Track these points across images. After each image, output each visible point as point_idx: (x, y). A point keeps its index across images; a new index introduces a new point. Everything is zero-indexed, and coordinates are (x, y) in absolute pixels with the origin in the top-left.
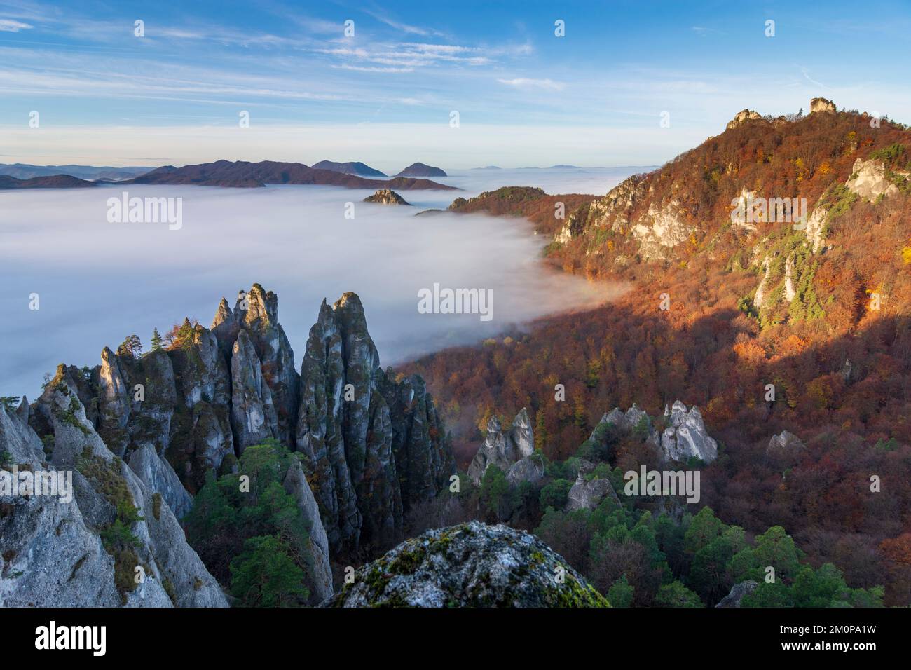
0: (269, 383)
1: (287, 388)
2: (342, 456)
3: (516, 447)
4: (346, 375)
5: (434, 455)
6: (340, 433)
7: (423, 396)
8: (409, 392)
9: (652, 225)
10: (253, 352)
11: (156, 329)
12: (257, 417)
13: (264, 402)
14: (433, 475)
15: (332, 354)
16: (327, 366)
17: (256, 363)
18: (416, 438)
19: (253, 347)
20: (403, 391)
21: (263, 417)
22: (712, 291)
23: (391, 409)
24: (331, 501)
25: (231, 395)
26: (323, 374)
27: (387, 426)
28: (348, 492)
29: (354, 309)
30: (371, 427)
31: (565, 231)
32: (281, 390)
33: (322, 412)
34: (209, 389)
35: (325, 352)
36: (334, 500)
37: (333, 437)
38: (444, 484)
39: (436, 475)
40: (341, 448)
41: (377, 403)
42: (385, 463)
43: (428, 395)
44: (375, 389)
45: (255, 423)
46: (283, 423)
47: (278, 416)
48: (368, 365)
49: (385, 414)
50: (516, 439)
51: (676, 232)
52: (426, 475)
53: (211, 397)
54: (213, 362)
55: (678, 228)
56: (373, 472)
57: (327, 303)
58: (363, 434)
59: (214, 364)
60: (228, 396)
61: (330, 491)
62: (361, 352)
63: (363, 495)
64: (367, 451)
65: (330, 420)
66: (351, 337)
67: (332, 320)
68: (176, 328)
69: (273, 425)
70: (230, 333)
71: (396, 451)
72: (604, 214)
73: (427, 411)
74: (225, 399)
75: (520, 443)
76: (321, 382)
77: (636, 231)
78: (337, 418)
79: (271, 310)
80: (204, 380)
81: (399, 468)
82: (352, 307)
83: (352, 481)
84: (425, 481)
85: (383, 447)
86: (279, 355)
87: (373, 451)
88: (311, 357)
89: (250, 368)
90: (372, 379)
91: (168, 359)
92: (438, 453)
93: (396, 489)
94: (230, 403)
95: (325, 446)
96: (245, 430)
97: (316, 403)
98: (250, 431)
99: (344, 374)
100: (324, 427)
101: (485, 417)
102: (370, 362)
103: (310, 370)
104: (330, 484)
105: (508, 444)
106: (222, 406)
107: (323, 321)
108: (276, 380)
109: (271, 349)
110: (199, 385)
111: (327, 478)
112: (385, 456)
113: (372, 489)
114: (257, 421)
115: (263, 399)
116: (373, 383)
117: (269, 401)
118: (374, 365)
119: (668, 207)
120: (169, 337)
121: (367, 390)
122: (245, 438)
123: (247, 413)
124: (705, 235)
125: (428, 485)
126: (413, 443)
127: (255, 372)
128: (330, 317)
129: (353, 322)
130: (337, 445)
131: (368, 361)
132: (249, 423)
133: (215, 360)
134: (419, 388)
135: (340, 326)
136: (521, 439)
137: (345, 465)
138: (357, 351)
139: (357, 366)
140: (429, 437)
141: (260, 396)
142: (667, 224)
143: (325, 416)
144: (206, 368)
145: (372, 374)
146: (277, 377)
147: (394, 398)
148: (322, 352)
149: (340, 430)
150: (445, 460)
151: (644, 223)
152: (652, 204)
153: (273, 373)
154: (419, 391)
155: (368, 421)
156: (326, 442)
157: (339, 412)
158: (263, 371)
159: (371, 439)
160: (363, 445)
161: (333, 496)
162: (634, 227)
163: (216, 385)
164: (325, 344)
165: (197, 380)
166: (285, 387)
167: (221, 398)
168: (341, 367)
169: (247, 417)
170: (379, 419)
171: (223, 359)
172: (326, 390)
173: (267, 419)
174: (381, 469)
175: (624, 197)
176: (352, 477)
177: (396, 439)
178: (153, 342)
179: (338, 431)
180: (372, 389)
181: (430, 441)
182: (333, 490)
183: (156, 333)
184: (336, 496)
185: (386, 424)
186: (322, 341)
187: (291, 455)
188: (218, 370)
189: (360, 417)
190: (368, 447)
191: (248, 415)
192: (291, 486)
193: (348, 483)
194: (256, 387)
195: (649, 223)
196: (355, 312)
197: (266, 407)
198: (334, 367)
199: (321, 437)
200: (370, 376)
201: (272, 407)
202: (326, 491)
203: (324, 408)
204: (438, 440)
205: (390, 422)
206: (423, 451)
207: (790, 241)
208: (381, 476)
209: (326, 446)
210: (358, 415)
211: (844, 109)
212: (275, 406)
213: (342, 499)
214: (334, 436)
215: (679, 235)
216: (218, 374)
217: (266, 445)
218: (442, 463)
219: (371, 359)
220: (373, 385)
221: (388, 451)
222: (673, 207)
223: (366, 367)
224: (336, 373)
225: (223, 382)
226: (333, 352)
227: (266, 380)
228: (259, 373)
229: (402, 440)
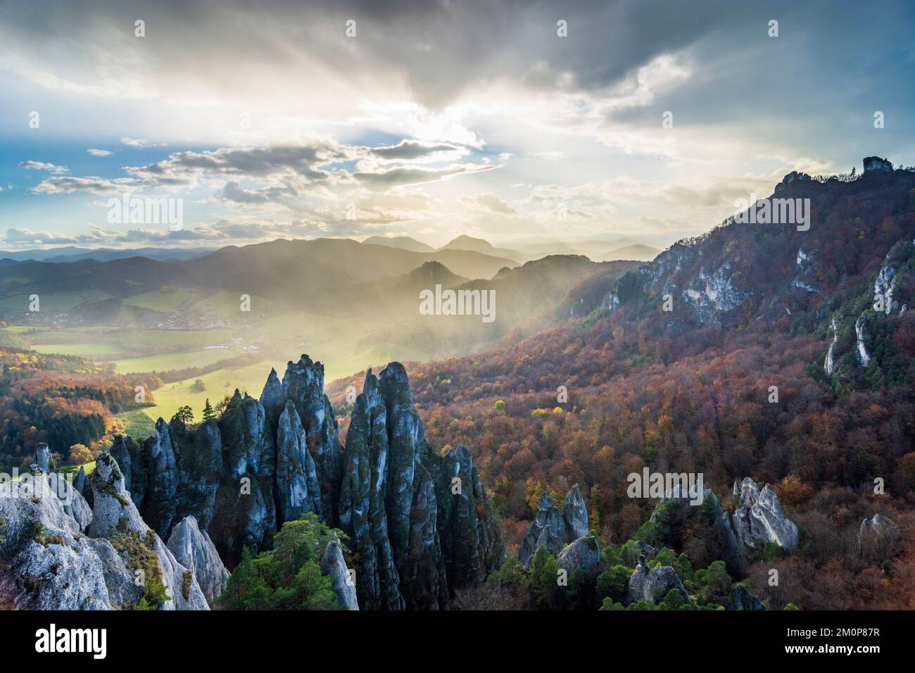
0: (313, 454)
1: (331, 460)
2: (385, 534)
3: (569, 528)
4: (390, 448)
5: (482, 535)
6: (384, 509)
7: (468, 471)
8: (455, 466)
9: (704, 290)
10: (299, 422)
11: (207, 400)
12: (301, 491)
13: (307, 474)
14: (480, 557)
15: (377, 425)
16: (371, 437)
17: (302, 434)
18: (462, 515)
19: (298, 418)
20: (448, 465)
21: (306, 491)
23: (436, 484)
24: (373, 584)
25: (276, 467)
26: (367, 446)
27: (432, 502)
28: (391, 573)
29: (399, 379)
30: (415, 503)
31: (613, 297)
32: (325, 462)
33: (366, 486)
34: (255, 461)
35: (369, 422)
36: (376, 583)
37: (376, 513)
38: (493, 568)
39: (483, 558)
40: (384, 525)
41: (421, 477)
42: (429, 543)
43: (474, 469)
44: (419, 462)
45: (298, 496)
46: (325, 497)
47: (321, 490)
48: (413, 437)
49: (430, 489)
50: (568, 519)
51: (730, 296)
52: (472, 557)
53: (256, 469)
54: (260, 433)
55: (732, 292)
56: (417, 551)
57: (373, 373)
58: (407, 511)
59: (260, 435)
60: (273, 468)
61: (372, 572)
62: (406, 423)
63: (406, 578)
64: (411, 529)
65: (374, 495)
66: (396, 408)
67: (377, 389)
68: (227, 399)
69: (316, 499)
70: (277, 404)
71: (442, 528)
72: (652, 279)
73: (474, 486)
74: (270, 471)
75: (573, 524)
76: (366, 455)
77: (688, 296)
78: (381, 493)
79: (318, 380)
80: (250, 452)
81: (444, 548)
82: (397, 377)
83: (395, 562)
84: (473, 565)
85: (428, 525)
86: (324, 426)
87: (417, 529)
88: (356, 428)
89: (295, 440)
90: (416, 452)
91: (217, 430)
92: (485, 533)
93: (441, 572)
94: (274, 476)
95: (367, 522)
96: (287, 504)
97: (359, 476)
98: (293, 505)
99: (388, 446)
100: (367, 502)
101: (535, 494)
102: (415, 434)
103: (354, 441)
104: (372, 564)
105: (561, 524)
106: (266, 478)
107: (368, 391)
108: (321, 451)
109: (317, 420)
110: (245, 456)
111: (369, 558)
112: (430, 535)
113: (415, 571)
114: (300, 494)
115: (307, 472)
116: (418, 455)
117: (313, 474)
118: (418, 436)
119: (720, 270)
120: (218, 408)
121: (411, 463)
122: (288, 512)
123: (291, 486)
124: (762, 298)
125: (475, 569)
126: (460, 521)
127: (300, 443)
128: (374, 387)
129: (398, 391)
130: (381, 522)
131: (412, 432)
132: (292, 496)
133: (262, 431)
134: (465, 461)
135: (385, 396)
136: (574, 518)
137: (387, 544)
138: (401, 422)
139: (401, 438)
140: (476, 515)
141: (304, 469)
142: (720, 288)
143: (368, 490)
144: (253, 439)
145: (416, 446)
146: (321, 449)
147: (439, 472)
148: (366, 423)
149: (383, 505)
150: (494, 540)
151: (696, 289)
152: (702, 268)
153: (317, 444)
154: (465, 464)
155: (412, 497)
156: (368, 518)
157: (382, 486)
158: (307, 443)
159: (415, 517)
160: (407, 523)
161: (375, 578)
162: (685, 292)
163: (261, 456)
164: (370, 415)
165: (243, 452)
166: (329, 459)
167: (266, 470)
168: (386, 438)
169: (290, 491)
170: (423, 494)
171: (270, 430)
172: (370, 462)
173: (310, 493)
174: (425, 549)
175: (672, 262)
176: (395, 558)
177: (441, 516)
178: (204, 413)
179: (380, 506)
180: (416, 463)
181: (477, 520)
182: (375, 572)
183: (207, 403)
184: (378, 579)
185: (431, 500)
186: (366, 411)
187: (329, 532)
188: (265, 441)
189: (403, 492)
190: (412, 524)
191: (291, 488)
192: (328, 568)
193: (391, 564)
194: (301, 458)
195: (700, 287)
196: (400, 382)
197: (309, 480)
198: (378, 438)
199: (364, 513)
200: (414, 448)
201: (315, 480)
202: (367, 572)
203: (367, 482)
204: (485, 518)
205: (435, 497)
206: (470, 530)
207: (858, 302)
208: (424, 557)
209: (369, 521)
210: (402, 489)
211: (901, 166)
212: (319, 479)
213: (385, 582)
214: (377, 512)
215: (734, 299)
216: (264, 445)
218: (490, 544)
219: (415, 430)
220: (417, 458)
221: (433, 530)
222: (725, 270)
223: (410, 439)
224: (380, 445)
225: (270, 454)
226: (378, 423)
227: (311, 452)
228: (304, 445)
229: (447, 517)
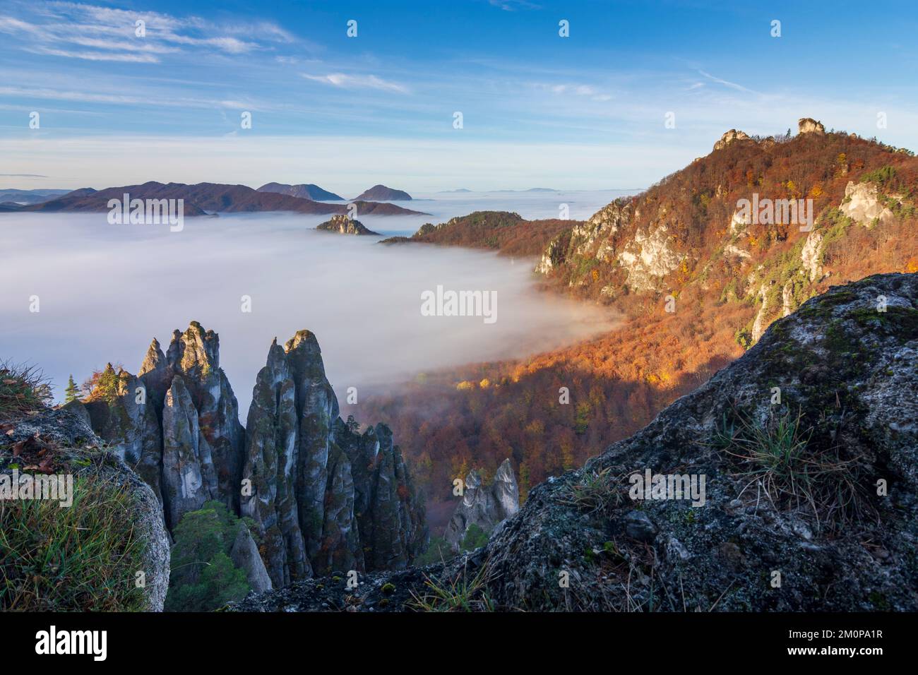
0: (208, 438)
1: (230, 444)
2: (296, 523)
3: (498, 505)
4: (300, 427)
5: (404, 519)
6: (293, 496)
7: (390, 450)
8: (374, 445)
9: (640, 253)
10: (189, 402)
11: (71, 377)
12: (194, 480)
13: (202, 461)
14: (402, 542)
15: (284, 402)
16: (278, 416)
17: (193, 415)
18: (382, 499)
19: (189, 396)
20: (366, 444)
21: (201, 479)
22: (707, 324)
23: (353, 466)
24: (282, 580)
25: (162, 454)
26: (273, 427)
27: (348, 486)
28: (302, 566)
29: (310, 350)
30: (329, 487)
31: (545, 260)
32: (222, 446)
33: (272, 471)
34: (135, 448)
35: (275, 400)
36: (285, 577)
37: (284, 501)
38: (416, 553)
39: (406, 542)
40: (294, 514)
41: (337, 459)
42: (346, 530)
43: (396, 448)
44: (334, 442)
45: (191, 486)
46: (224, 486)
47: (219, 478)
48: (326, 415)
49: (347, 472)
50: (498, 495)
51: (665, 260)
52: (394, 542)
53: (137, 456)
54: (140, 414)
55: (667, 256)
56: (332, 540)
57: (278, 343)
58: (321, 495)
59: (141, 418)
60: (158, 455)
61: (281, 566)
62: (318, 400)
63: (320, 570)
64: (325, 516)
65: (282, 480)
66: (306, 382)
67: (283, 362)
68: (96, 375)
69: (212, 488)
70: (161, 380)
71: (359, 515)
72: (587, 241)
73: (395, 467)
74: (154, 459)
75: (503, 500)
76: (271, 436)
77: (623, 259)
78: (289, 479)
79: (212, 352)
80: (130, 437)
81: (362, 535)
82: (307, 348)
83: (308, 553)
84: (394, 550)
85: (344, 511)
86: (221, 405)
87: (332, 516)
88: (259, 406)
89: (186, 421)
90: (330, 431)
91: (86, 412)
92: (408, 516)
93: (359, 560)
94: (161, 464)
95: (275, 511)
96: (178, 495)
97: (265, 461)
98: (184, 497)
99: (298, 426)
100: (273, 489)
101: (461, 472)
102: (328, 411)
103: (257, 421)
104: (280, 558)
105: (490, 501)
106: (150, 468)
107: (273, 364)
108: (217, 434)
109: (212, 398)
110: (123, 442)
111: (277, 551)
112: (347, 522)
113: (331, 561)
114: (193, 484)
115: (201, 458)
116: (332, 435)
117: (208, 460)
118: (333, 414)
119: (656, 233)
120: (88, 386)
121: (325, 444)
122: (178, 505)
123: (181, 474)
124: (696, 263)
125: (397, 555)
126: (380, 505)
127: (191, 426)
128: (280, 359)
129: (309, 364)
130: (290, 510)
131: (326, 409)
132: (183, 487)
133: (143, 412)
134: (385, 440)
135: (293, 370)
136: (505, 495)
137: (298, 534)
138: (312, 398)
139: (312, 416)
140: (398, 497)
141: (198, 455)
142: (655, 251)
143: (275, 475)
144: (132, 423)
145: (331, 424)
146: (217, 431)
147: (357, 452)
148: (272, 400)
149: (292, 492)
150: (417, 523)
151: (631, 251)
152: (638, 230)
153: (213, 426)
154: (386, 443)
155: (326, 481)
156: (276, 507)
157: (291, 471)
158: (200, 424)
159: (329, 503)
160: (321, 508)
161: (284, 572)
162: (620, 255)
163: (144, 442)
164: (275, 391)
165: (120, 437)
166: (228, 443)
167: (150, 457)
168: (294, 417)
169: (181, 480)
170: (339, 478)
171: (153, 411)
172: (276, 444)
173: (205, 482)
174: (341, 537)
175: (608, 222)
176: (307, 548)
177: (358, 501)
178: (67, 393)
179: (289, 493)
180: (331, 443)
181: (399, 502)
182: (285, 565)
183: (71, 381)
184: (288, 572)
185: (347, 484)
186: (271, 387)
187: (237, 522)
188: (147, 425)
189: (317, 476)
190: (326, 511)
191: (182, 477)
192: (240, 558)
193: (302, 555)
194: (193, 442)
195: (637, 251)
196: (310, 353)
197: (204, 467)
198: (286, 417)
199: (271, 501)
200: (328, 427)
201: (211, 467)
202: (276, 566)
203: (273, 466)
204: (408, 500)
205: (352, 481)
206: (391, 514)
207: (785, 269)
208: (341, 545)
209: (277, 511)
210: (314, 473)
211: (833, 130)
212: (216, 465)
213: (296, 575)
214: (286, 499)
215: (669, 264)
216: (146, 429)
217: (208, 510)
218: (413, 527)
219: (329, 407)
220: (331, 437)
221: (349, 516)
222: (661, 232)
223: (323, 417)
224: (288, 424)
225: (153, 439)
226: (285, 400)
227: (205, 435)
228: (196, 427)
229: (366, 501)
